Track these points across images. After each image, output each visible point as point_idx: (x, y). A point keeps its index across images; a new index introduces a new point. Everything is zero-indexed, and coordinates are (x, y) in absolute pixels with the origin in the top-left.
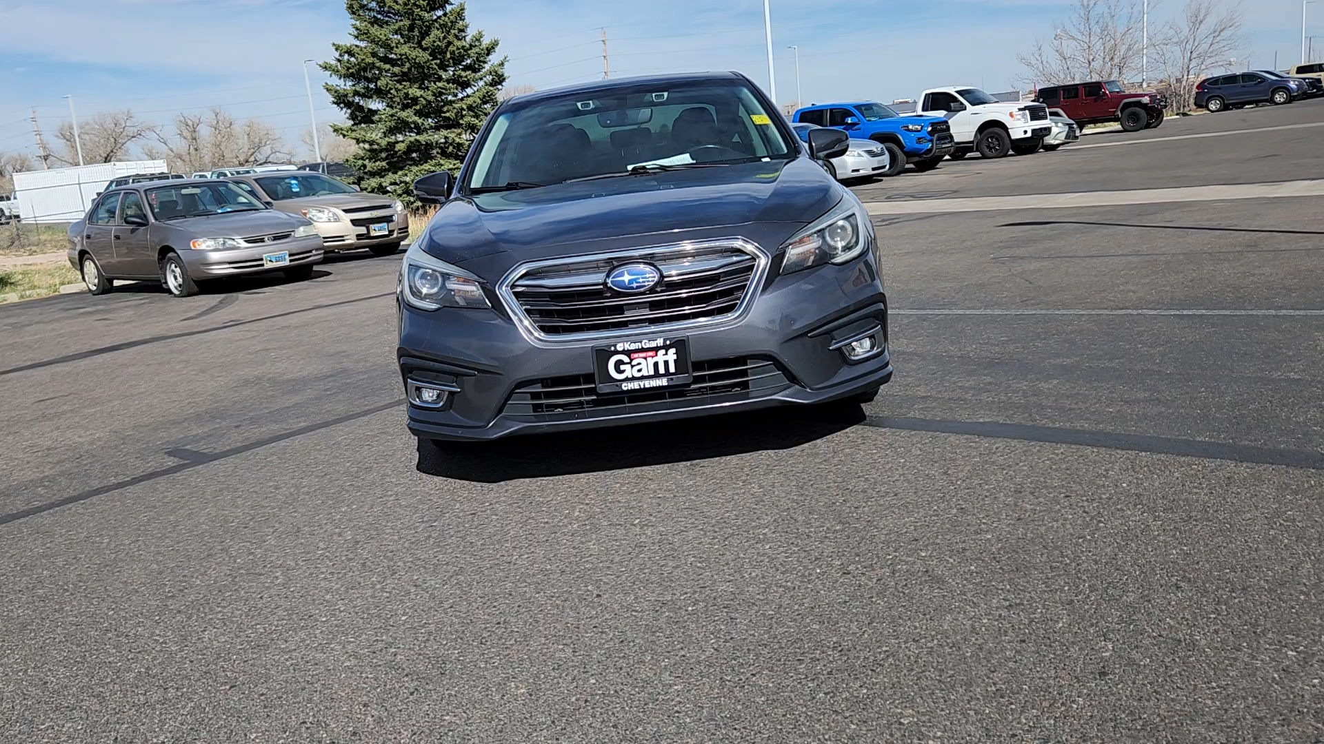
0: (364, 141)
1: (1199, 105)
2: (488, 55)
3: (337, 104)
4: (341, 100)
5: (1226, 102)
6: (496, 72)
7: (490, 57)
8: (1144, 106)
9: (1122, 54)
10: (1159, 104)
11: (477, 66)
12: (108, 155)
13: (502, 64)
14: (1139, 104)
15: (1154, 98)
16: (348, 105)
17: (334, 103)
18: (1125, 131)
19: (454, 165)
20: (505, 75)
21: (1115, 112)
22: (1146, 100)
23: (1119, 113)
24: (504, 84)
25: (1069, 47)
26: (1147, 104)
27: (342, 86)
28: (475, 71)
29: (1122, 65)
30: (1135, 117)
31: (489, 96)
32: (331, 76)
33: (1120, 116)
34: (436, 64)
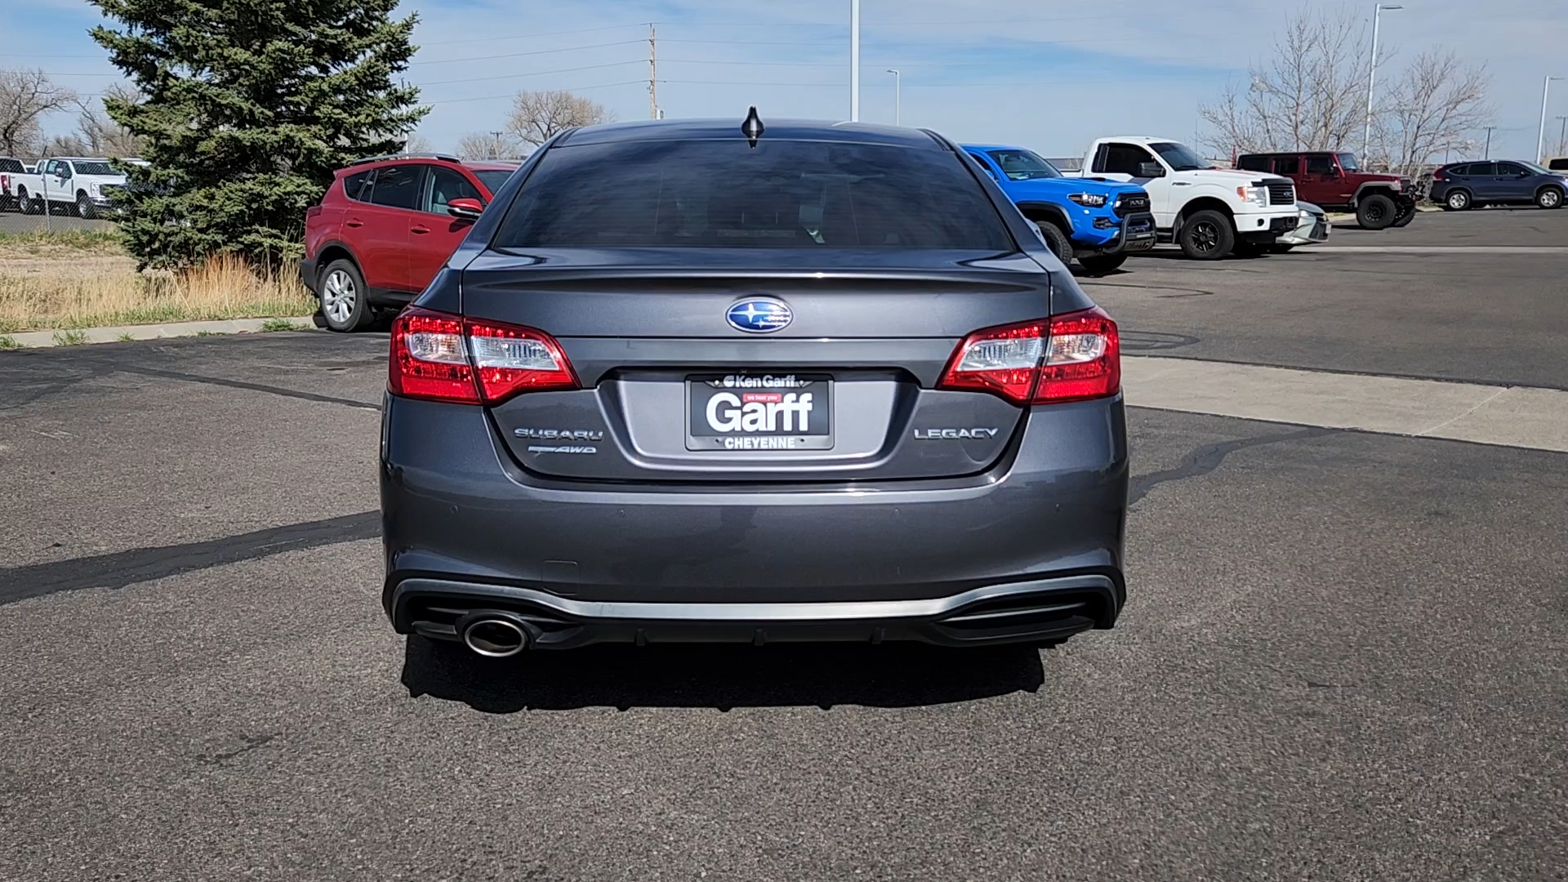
0: (144, 132)
1: (1435, 199)
2: (386, 9)
3: (121, 64)
4: (129, 58)
5: (1474, 198)
6: (393, 36)
7: (389, 14)
8: (1393, 194)
9: (1343, 117)
10: (1413, 194)
11: (366, 25)
12: (9, 127)
13: (407, 26)
14: (1386, 190)
15: (1407, 185)
16: (137, 66)
17: (115, 61)
18: (1361, 227)
19: (299, 186)
20: (411, 44)
21: (1350, 198)
22: (1396, 186)
23: (1355, 201)
24: (408, 59)
25: (1271, 105)
26: (1398, 191)
27: (125, 35)
28: (361, 32)
29: (1342, 134)
30: (1378, 210)
31: (372, 75)
32: (106, 15)
33: (1356, 205)
34: (278, 9)
